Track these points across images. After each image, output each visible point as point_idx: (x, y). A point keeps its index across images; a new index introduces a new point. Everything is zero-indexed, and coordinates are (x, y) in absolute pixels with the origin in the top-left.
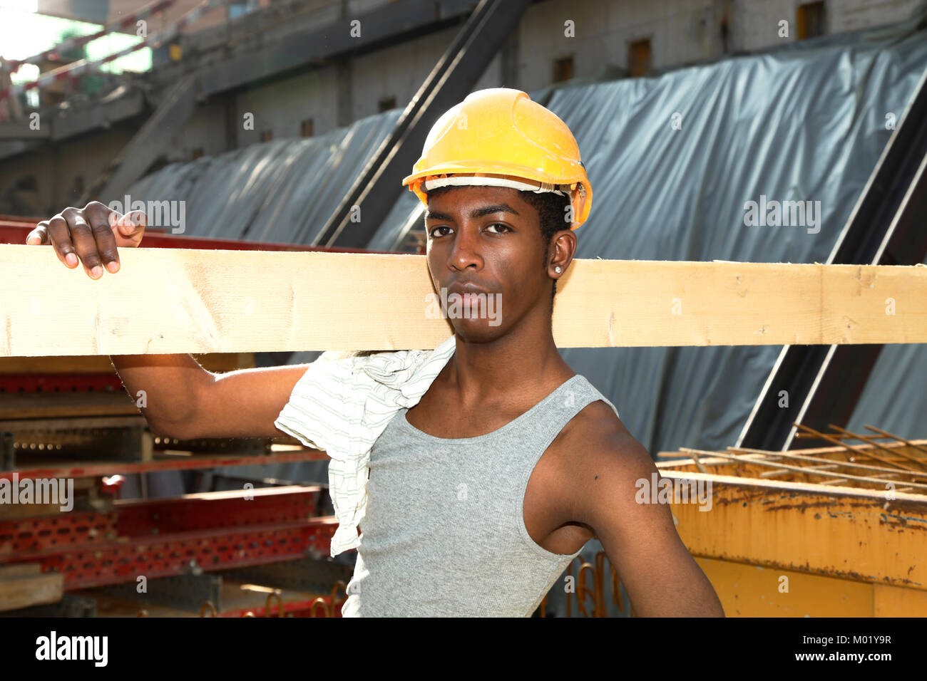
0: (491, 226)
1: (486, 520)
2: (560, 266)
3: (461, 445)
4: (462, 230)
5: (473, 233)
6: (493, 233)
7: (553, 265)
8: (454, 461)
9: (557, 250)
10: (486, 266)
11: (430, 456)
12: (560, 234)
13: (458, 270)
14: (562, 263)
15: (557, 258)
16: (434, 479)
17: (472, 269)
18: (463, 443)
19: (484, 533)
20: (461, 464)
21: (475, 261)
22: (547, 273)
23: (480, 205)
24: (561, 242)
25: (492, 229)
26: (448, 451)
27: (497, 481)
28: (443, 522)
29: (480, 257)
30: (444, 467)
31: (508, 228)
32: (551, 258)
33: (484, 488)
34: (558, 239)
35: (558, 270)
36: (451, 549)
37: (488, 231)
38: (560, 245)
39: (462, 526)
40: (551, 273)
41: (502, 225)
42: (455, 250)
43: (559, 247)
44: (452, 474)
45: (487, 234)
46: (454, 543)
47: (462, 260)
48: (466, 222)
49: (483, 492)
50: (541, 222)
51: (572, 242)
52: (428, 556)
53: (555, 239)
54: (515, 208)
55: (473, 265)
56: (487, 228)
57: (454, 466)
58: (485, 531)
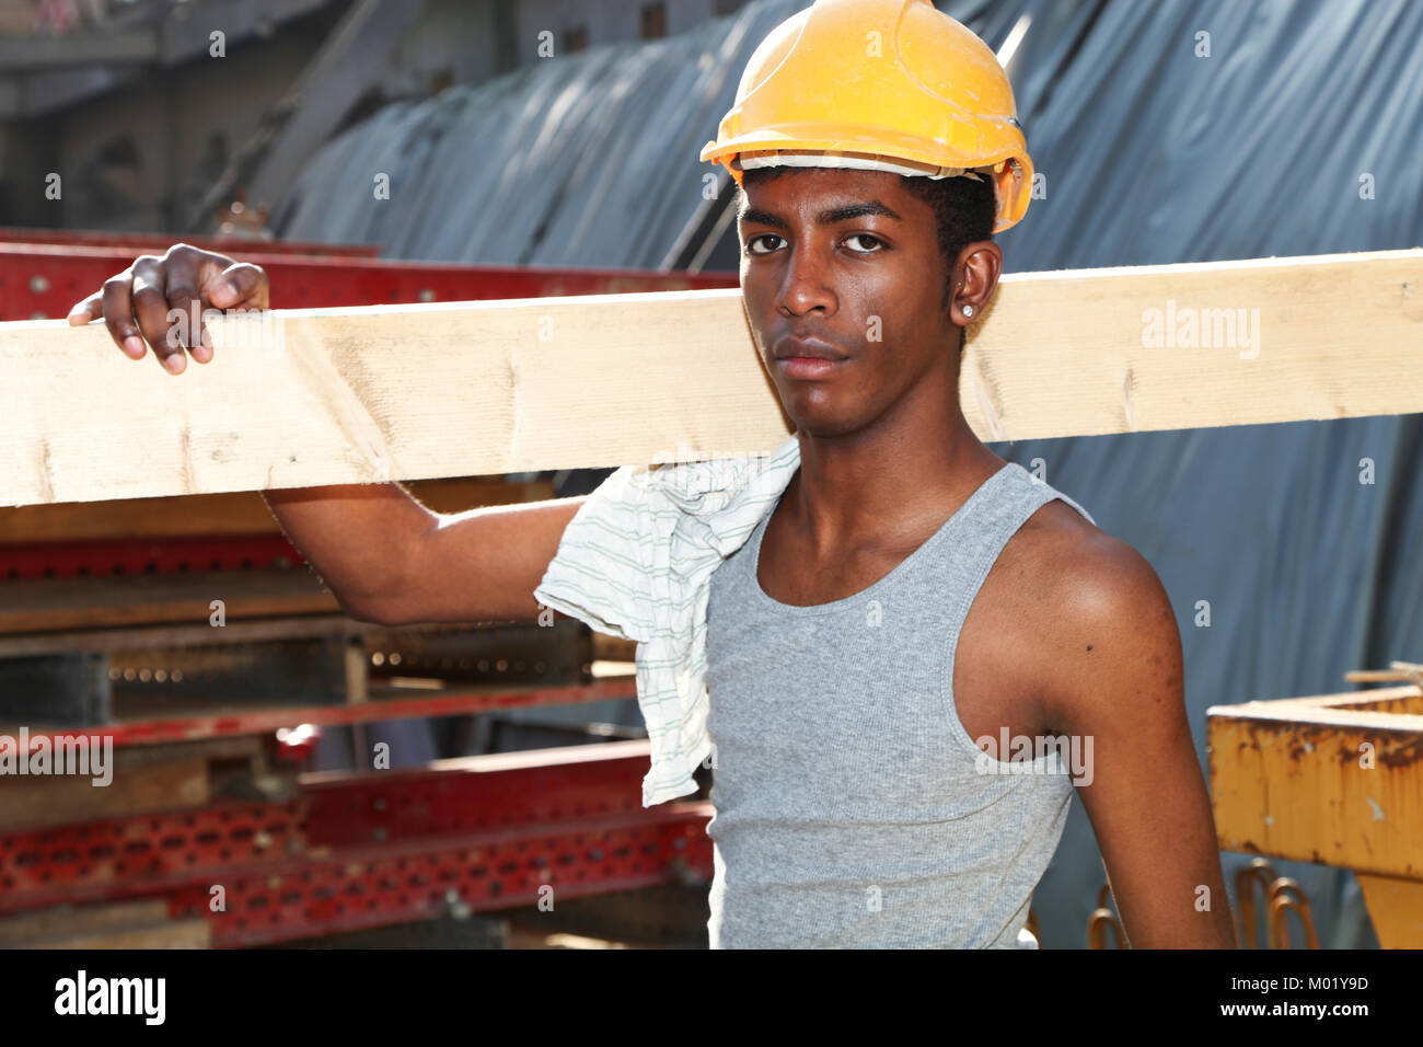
0: (852, 237)
1: (895, 730)
2: (971, 304)
3: (831, 614)
4: (802, 247)
5: (820, 250)
6: (855, 251)
7: (960, 302)
8: (824, 643)
9: (969, 274)
10: (841, 308)
11: (786, 642)
12: (972, 248)
13: (793, 315)
14: (975, 298)
15: (967, 290)
16: (797, 680)
17: (818, 314)
18: (835, 609)
19: (894, 753)
20: (835, 646)
21: (823, 301)
22: (949, 316)
23: (833, 201)
24: (975, 262)
25: (854, 244)
26: (813, 629)
27: (901, 663)
28: (820, 749)
29: (830, 292)
30: (809, 657)
31: (881, 243)
32: (957, 290)
33: (881, 678)
34: (971, 258)
35: (968, 311)
36: (841, 791)
37: (847, 247)
38: (973, 267)
39: (853, 749)
40: (956, 316)
41: (871, 237)
42: (788, 282)
43: (972, 271)
44: (823, 665)
45: (844, 252)
46: (846, 779)
47: (802, 299)
48: (809, 233)
49: (879, 686)
50: (939, 230)
51: (995, 262)
52: (802, 812)
53: (965, 256)
54: (892, 208)
55: (820, 308)
56: (845, 240)
57: (825, 652)
58: (896, 749)
